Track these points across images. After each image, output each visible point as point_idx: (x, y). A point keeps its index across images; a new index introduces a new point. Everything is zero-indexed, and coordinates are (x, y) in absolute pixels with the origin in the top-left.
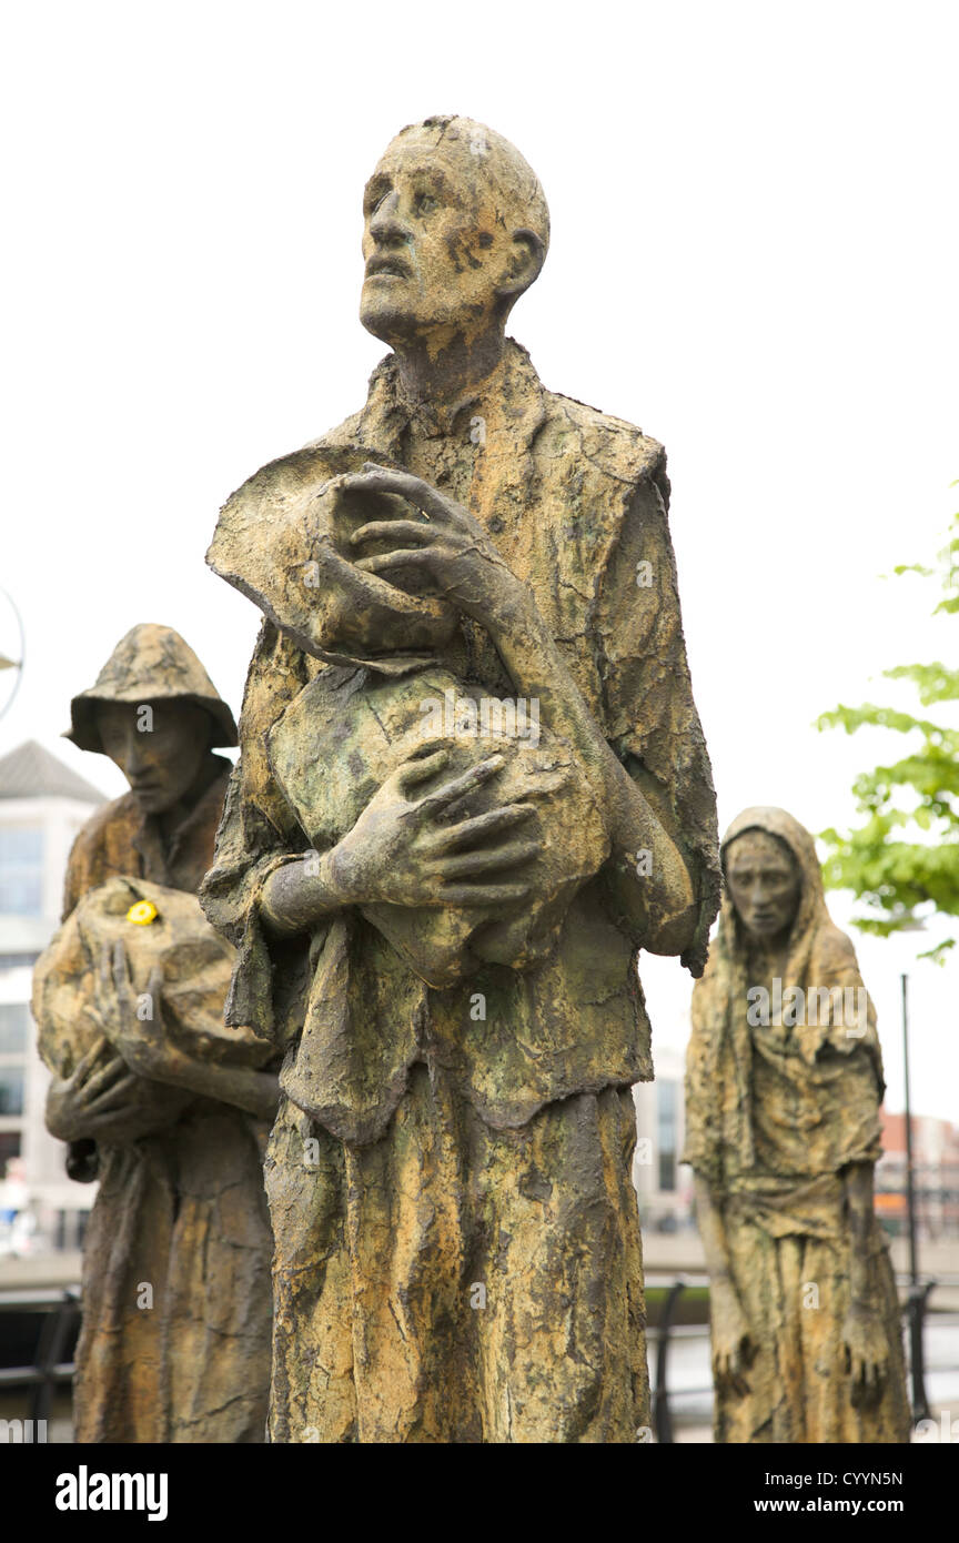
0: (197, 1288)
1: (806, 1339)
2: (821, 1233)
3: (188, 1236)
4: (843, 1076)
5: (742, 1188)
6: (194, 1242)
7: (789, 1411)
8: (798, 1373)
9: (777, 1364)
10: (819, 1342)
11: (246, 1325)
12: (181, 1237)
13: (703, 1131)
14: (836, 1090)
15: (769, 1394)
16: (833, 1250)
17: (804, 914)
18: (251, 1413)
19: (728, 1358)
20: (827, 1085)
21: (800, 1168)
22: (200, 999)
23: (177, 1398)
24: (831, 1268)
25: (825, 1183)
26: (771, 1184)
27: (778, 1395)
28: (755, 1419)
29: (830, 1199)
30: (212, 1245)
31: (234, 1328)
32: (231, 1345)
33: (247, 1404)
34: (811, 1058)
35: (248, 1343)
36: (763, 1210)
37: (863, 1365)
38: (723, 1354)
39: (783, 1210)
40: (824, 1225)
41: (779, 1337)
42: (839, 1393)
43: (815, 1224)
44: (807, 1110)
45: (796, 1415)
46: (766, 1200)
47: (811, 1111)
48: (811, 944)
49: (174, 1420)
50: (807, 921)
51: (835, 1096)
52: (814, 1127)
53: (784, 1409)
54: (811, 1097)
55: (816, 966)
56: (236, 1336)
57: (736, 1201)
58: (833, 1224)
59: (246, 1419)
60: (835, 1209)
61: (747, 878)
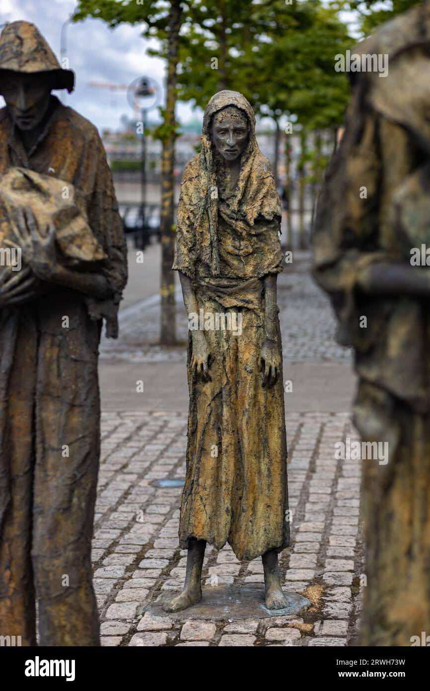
0: (55, 381)
1: (240, 356)
2: (250, 306)
3: (48, 355)
4: (267, 231)
5: (208, 283)
6: (51, 357)
7: (230, 389)
8: (235, 371)
9: (224, 367)
10: (248, 356)
11: (85, 400)
12: (45, 355)
13: (187, 255)
14: (262, 238)
15: (220, 380)
16: (256, 314)
17: (249, 149)
18: (90, 444)
19: (202, 365)
20: (257, 235)
21: (241, 275)
22: (72, 239)
23: (47, 435)
24: (255, 322)
25: (253, 282)
26: (225, 282)
27: (225, 381)
28: (213, 393)
29: (255, 289)
30: (62, 360)
31: (77, 402)
32: (77, 410)
33: (88, 440)
34: (252, 222)
35: (87, 409)
36: (220, 294)
37: (270, 368)
38: (199, 363)
39: (230, 295)
40: (252, 302)
41: (226, 355)
42: (256, 380)
43: (248, 302)
44: (245, 246)
45: (233, 390)
46: (222, 290)
47: (247, 248)
48: (252, 165)
49: (46, 446)
50: (250, 153)
51: (261, 241)
52: (248, 255)
53: (228, 388)
54: (249, 240)
55: (254, 175)
56: (80, 406)
57: (204, 289)
58: (256, 302)
59: (88, 447)
60: (257, 295)
61: (225, 131)
